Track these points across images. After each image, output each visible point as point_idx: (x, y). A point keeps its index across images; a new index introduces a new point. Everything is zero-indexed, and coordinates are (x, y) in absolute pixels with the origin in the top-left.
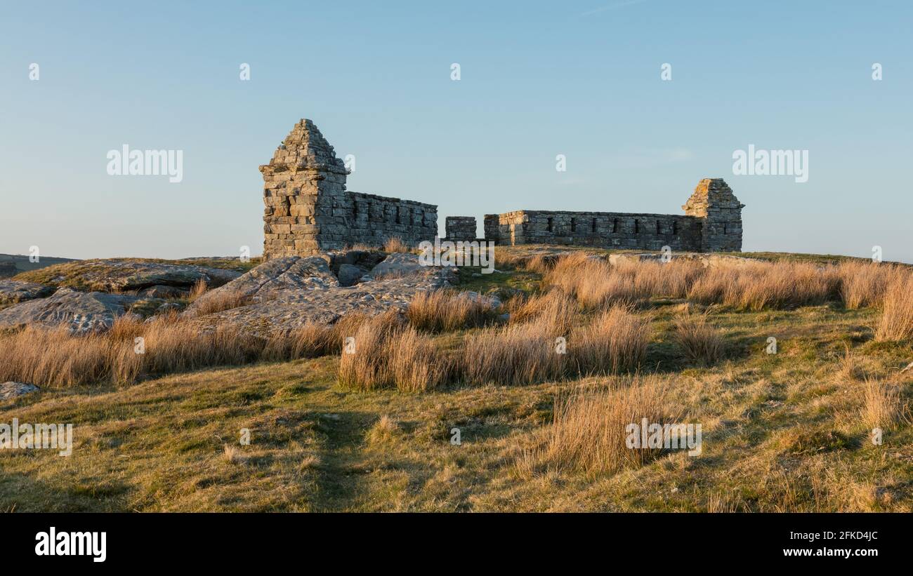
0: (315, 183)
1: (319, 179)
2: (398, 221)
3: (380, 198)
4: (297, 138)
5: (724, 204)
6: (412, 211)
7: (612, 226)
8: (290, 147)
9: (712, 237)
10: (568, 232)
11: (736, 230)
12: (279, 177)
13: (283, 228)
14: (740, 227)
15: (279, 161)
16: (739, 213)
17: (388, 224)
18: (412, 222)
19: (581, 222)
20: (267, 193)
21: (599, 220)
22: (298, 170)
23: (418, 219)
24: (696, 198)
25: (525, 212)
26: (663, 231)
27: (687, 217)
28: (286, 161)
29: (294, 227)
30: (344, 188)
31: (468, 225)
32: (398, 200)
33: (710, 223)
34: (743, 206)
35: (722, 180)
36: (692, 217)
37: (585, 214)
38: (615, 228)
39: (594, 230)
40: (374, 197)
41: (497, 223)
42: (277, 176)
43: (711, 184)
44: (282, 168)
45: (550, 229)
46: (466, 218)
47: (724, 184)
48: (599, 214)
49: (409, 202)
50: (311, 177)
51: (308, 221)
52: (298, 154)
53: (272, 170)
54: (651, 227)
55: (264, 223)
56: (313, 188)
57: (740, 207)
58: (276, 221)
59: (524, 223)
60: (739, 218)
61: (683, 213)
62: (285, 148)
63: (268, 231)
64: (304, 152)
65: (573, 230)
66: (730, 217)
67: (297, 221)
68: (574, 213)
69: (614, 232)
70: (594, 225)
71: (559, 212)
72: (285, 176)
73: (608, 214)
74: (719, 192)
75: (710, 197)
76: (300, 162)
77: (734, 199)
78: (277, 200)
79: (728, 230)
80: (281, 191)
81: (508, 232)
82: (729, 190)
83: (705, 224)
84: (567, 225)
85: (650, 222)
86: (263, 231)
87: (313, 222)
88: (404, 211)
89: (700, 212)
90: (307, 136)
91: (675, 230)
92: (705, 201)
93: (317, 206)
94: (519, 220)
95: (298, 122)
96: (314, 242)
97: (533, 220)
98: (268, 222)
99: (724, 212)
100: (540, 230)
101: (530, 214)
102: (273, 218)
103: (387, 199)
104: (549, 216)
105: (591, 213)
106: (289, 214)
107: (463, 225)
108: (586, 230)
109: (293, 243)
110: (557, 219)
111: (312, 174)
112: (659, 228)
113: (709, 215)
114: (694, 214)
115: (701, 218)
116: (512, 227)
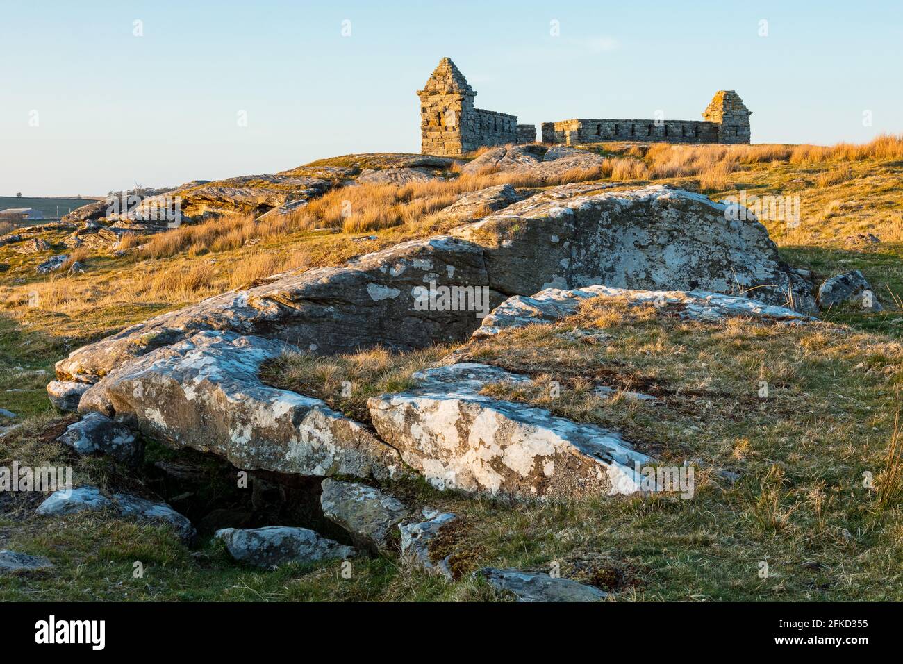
0: (459, 103)
1: (462, 100)
2: (495, 129)
3: (486, 112)
4: (443, 71)
5: (735, 111)
6: (503, 121)
7: (647, 131)
8: (438, 78)
9: (727, 138)
10: (613, 136)
11: (745, 133)
12: (432, 99)
13: (436, 134)
14: (749, 130)
15: (431, 87)
16: (748, 119)
17: (490, 131)
18: (503, 130)
19: (623, 128)
20: (424, 110)
21: (637, 126)
22: (447, 94)
23: (506, 128)
24: (713, 107)
25: (580, 121)
26: (687, 134)
27: (706, 122)
28: (437, 88)
29: (444, 133)
30: (473, 106)
31: (530, 132)
32: (496, 113)
33: (725, 127)
34: (751, 113)
35: (734, 92)
36: (710, 123)
37: (626, 121)
38: (649, 132)
39: (633, 135)
40: (483, 111)
41: (553, 130)
42: (430, 98)
43: (725, 96)
44: (435, 93)
45: (598, 134)
46: (528, 126)
47: (735, 95)
48: (636, 121)
49: (502, 114)
50: (456, 99)
51: (454, 129)
52: (445, 83)
53: (427, 94)
54: (678, 131)
55: (421, 131)
56: (457, 106)
57: (749, 113)
58: (430, 130)
59: (579, 129)
60: (748, 122)
61: (703, 119)
62: (435, 78)
63: (425, 137)
64: (450, 81)
65: (617, 134)
66: (741, 122)
67: (446, 130)
68: (617, 121)
69: (649, 135)
70: (633, 130)
71: (605, 120)
72: (437, 98)
73: (643, 121)
74: (731, 101)
75: (725, 106)
76: (447, 89)
77: (744, 107)
78: (431, 115)
79: (739, 133)
80: (434, 108)
81: (563, 136)
82: (740, 100)
83: (720, 128)
84: (612, 130)
85: (677, 127)
86: (421, 137)
87: (458, 130)
88: (499, 122)
89: (716, 118)
90: (450, 70)
91: (697, 133)
92: (721, 109)
93: (460, 119)
94: (575, 127)
95: (442, 60)
96: (459, 143)
97: (586, 127)
98: (425, 130)
99: (736, 118)
100: (591, 133)
101: (583, 122)
102: (428, 127)
103: (490, 113)
104: (598, 123)
105: (630, 121)
106: (440, 125)
107: (525, 132)
108: (627, 134)
109: (443, 145)
110: (604, 125)
111: (457, 97)
112: (684, 131)
113: (724, 121)
114: (711, 120)
115: (717, 123)
116: (567, 133)
